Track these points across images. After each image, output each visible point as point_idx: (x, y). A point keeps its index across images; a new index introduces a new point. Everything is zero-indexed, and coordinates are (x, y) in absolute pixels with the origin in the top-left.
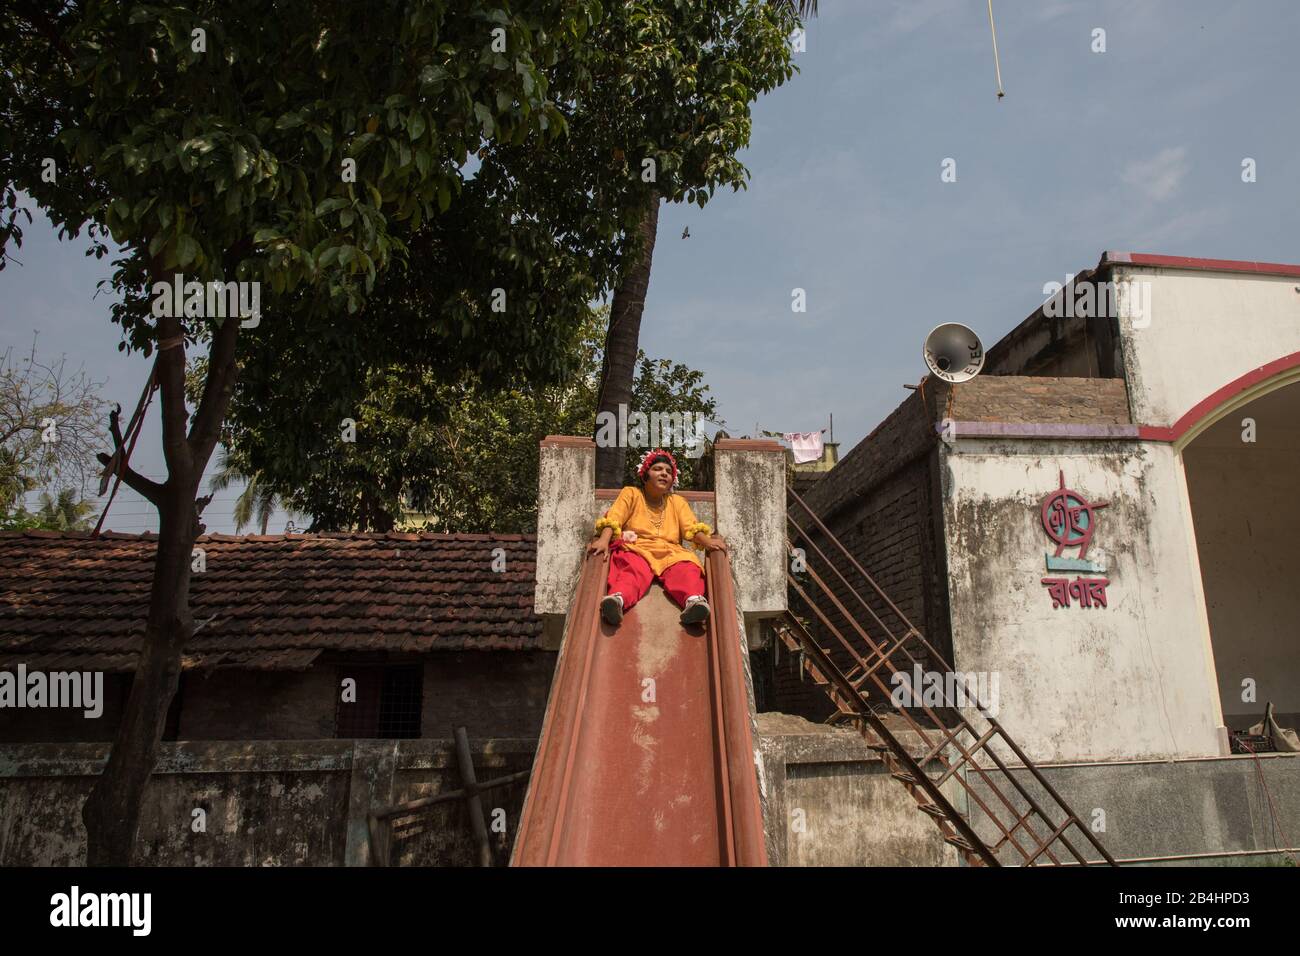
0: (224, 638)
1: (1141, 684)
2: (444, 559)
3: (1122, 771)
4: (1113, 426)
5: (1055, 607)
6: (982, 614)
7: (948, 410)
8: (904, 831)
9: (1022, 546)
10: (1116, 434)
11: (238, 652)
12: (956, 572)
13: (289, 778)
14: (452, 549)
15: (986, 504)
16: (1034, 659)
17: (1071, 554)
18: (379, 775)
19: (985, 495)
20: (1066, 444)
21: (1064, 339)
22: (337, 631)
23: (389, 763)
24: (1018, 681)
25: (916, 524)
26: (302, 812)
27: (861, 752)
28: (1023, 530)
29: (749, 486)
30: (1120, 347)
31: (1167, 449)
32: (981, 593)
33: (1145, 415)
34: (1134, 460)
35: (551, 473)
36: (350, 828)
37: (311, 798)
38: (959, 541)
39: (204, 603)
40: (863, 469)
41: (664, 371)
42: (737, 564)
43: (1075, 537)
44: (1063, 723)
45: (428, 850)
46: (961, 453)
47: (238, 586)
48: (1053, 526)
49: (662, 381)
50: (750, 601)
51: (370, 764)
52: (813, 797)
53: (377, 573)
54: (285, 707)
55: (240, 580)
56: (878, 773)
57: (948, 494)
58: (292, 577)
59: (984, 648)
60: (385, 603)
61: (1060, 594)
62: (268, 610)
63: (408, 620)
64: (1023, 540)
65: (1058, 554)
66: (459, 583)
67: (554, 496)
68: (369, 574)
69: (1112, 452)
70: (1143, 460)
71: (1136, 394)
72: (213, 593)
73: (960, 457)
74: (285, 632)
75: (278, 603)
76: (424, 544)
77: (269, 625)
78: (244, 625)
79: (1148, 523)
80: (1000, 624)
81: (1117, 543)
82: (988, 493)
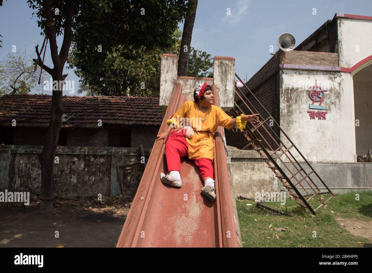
0: (77, 120)
1: (333, 142)
2: (137, 103)
3: (326, 165)
4: (333, 67)
5: (311, 119)
6: (289, 120)
7: (284, 60)
8: (263, 177)
9: (302, 101)
10: (334, 70)
11: (81, 124)
12: (282, 108)
13: (95, 156)
14: (140, 101)
15: (293, 89)
16: (303, 133)
17: (317, 104)
18: (119, 156)
19: (293, 86)
20: (318, 72)
21: (320, 42)
22: (107, 119)
23: (122, 153)
24: (298, 139)
25: (272, 95)
26: (99, 165)
27: (252, 156)
28: (303, 97)
29: (224, 70)
30: (338, 43)
31: (349, 75)
32: (289, 114)
33: (343, 64)
34: (338, 78)
35: (164, 65)
36: (112, 169)
37: (102, 162)
38: (284, 99)
39: (72, 112)
40: (256, 81)
41: (200, 54)
42: (219, 93)
43: (318, 99)
44: (310, 151)
45: (133, 176)
46: (286, 73)
47: (81, 108)
48: (312, 96)
49: (199, 56)
50: (223, 104)
51: (117, 153)
52: (238, 167)
53: (119, 106)
54: (94, 139)
55: (81, 107)
56: (256, 162)
57: (281, 85)
58: (95, 106)
59: (289, 129)
60: (120, 113)
61: (312, 115)
62: (89, 114)
63: (127, 117)
64: (303, 100)
65: (313, 104)
66: (141, 109)
67: (165, 71)
68: (116, 106)
69: (332, 75)
70: (341, 78)
71: (341, 58)
72: (74, 110)
73: (286, 75)
74: (93, 119)
75: (91, 112)
76: (132, 99)
77: (89, 117)
78: (82, 117)
79: (341, 96)
80: (294, 123)
81: (330, 102)
82: (293, 85)
